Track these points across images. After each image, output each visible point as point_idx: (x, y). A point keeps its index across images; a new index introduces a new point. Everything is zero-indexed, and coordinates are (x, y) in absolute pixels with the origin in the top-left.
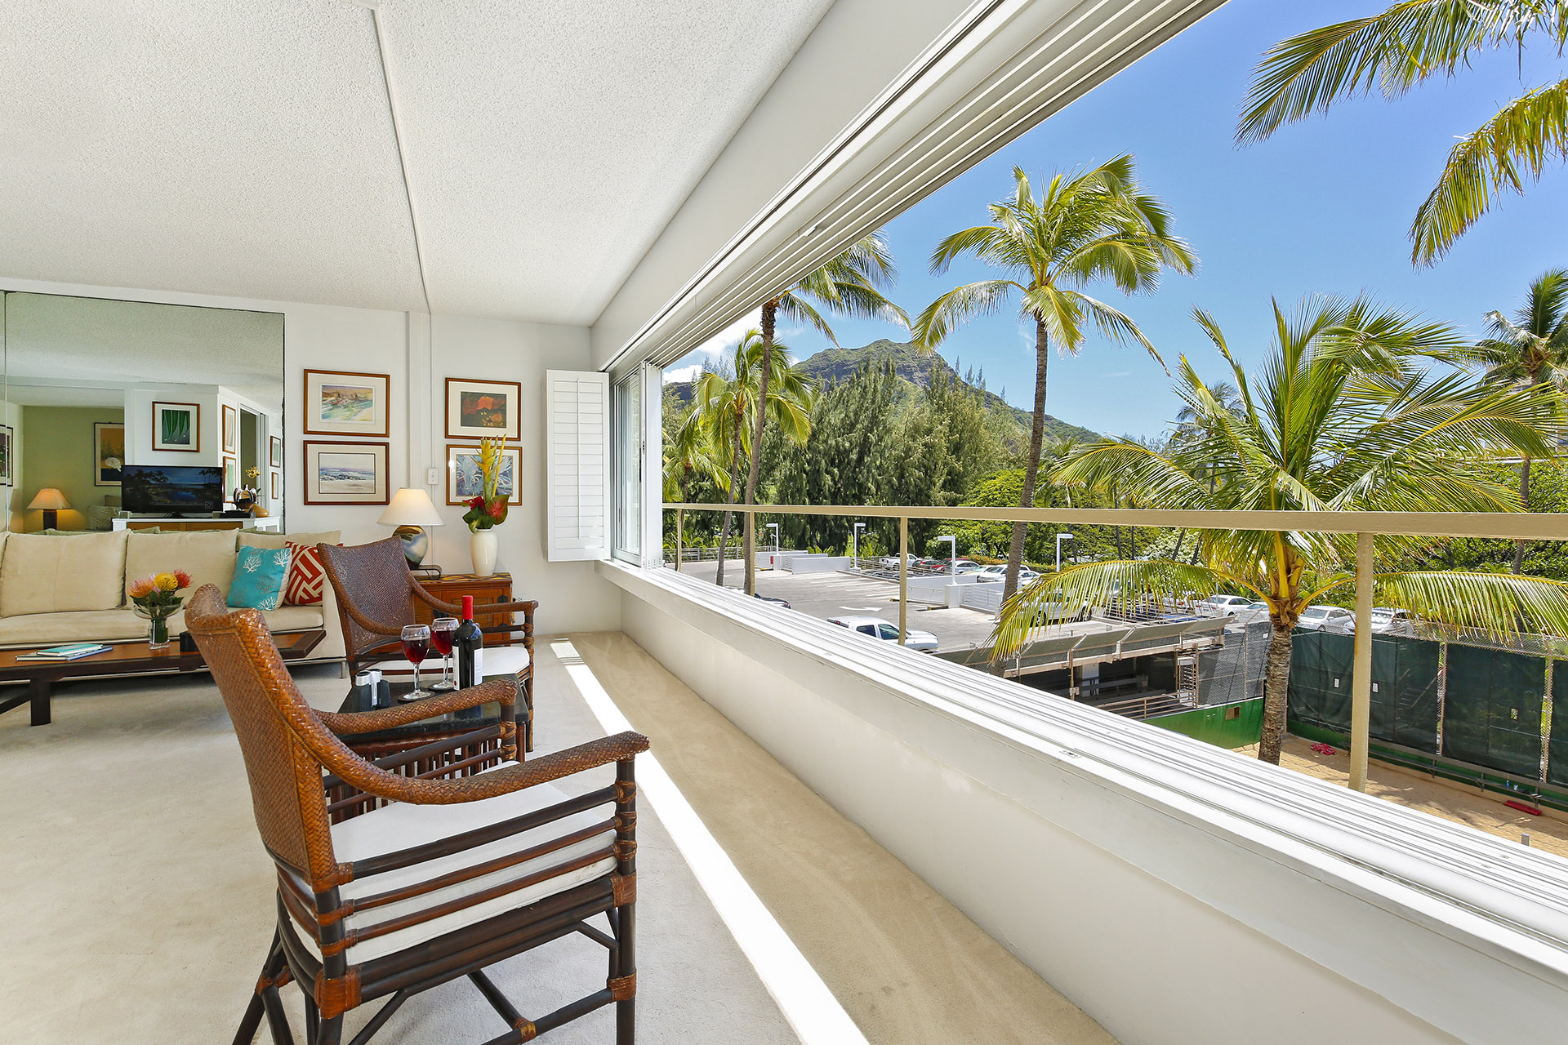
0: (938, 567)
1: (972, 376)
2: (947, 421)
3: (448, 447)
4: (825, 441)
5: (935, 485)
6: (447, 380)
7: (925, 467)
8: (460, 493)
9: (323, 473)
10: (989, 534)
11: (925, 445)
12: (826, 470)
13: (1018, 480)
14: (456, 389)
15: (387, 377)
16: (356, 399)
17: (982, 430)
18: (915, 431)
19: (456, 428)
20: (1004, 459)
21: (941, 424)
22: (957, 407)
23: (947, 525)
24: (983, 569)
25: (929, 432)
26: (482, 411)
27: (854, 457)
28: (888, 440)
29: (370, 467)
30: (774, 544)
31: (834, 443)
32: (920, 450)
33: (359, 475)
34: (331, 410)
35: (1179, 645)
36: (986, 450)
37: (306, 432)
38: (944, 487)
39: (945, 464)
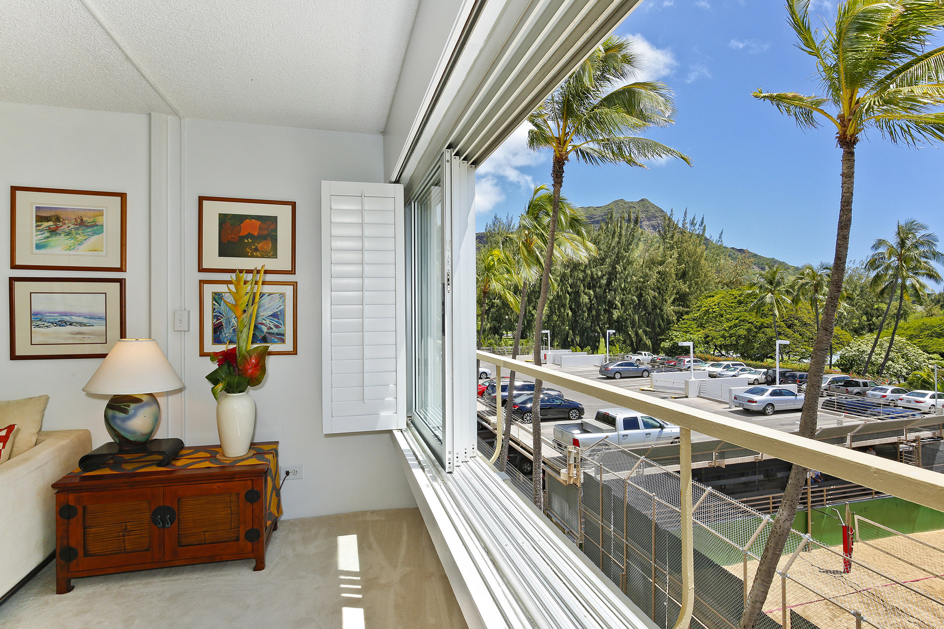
0: (670, 362)
1: (695, 222)
2: (676, 255)
3: (202, 282)
4: (584, 271)
5: (666, 301)
6: (201, 199)
7: (658, 288)
8: (217, 340)
9: (37, 318)
10: (710, 338)
11: (659, 273)
12: (584, 292)
13: (733, 297)
14: (212, 211)
15: (123, 196)
16: (81, 223)
17: (703, 262)
18: (652, 263)
19: (212, 259)
20: (719, 282)
21: (671, 257)
22: (684, 245)
23: (676, 331)
24: (708, 365)
25: (661, 263)
26: (247, 237)
27: (604, 281)
28: (630, 269)
29: (100, 310)
30: (546, 344)
31: (590, 272)
32: (656, 276)
33: (85, 321)
34: (48, 237)
35: (903, 437)
36: (706, 276)
37: (14, 266)
38: (673, 303)
39: (674, 287)
